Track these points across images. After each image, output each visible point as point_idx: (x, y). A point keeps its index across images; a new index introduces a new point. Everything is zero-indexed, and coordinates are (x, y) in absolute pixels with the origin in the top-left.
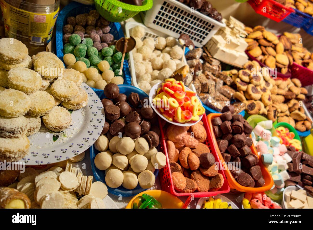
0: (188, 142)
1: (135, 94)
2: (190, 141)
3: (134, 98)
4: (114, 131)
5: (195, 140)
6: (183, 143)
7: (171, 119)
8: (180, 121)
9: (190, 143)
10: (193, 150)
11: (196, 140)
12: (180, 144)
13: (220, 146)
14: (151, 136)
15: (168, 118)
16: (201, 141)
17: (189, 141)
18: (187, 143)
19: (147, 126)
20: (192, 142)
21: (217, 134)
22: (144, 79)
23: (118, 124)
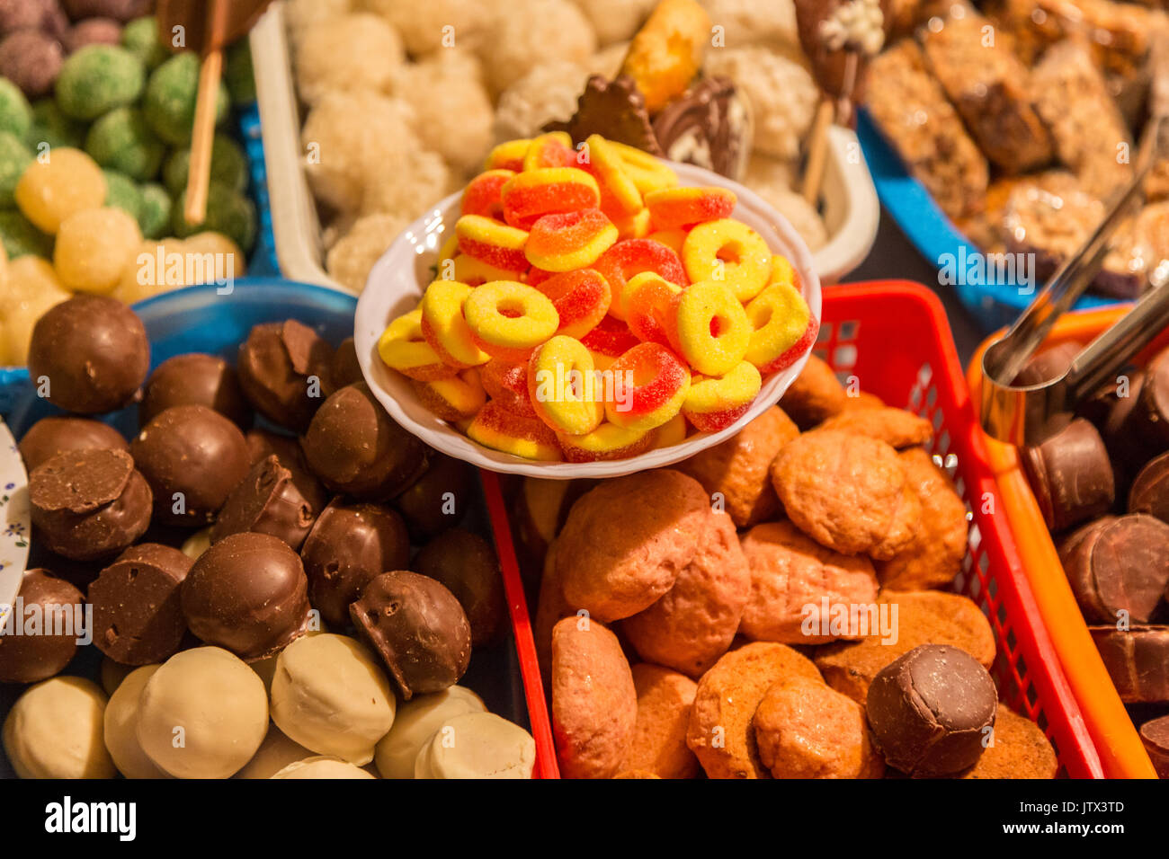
0: (760, 601)
1: (273, 329)
2: (775, 594)
3: (266, 360)
4: (117, 632)
5: (825, 575)
6: (711, 621)
7: (527, 447)
8: (594, 443)
9: (782, 599)
10: (830, 660)
11: (835, 570)
12: (691, 632)
13: (1086, 578)
14: (378, 605)
15: (501, 440)
16: (918, 577)
17: (764, 592)
18: (754, 609)
19: (355, 542)
20: (799, 592)
21: (1054, 489)
22: (389, 198)
23: (134, 572)
